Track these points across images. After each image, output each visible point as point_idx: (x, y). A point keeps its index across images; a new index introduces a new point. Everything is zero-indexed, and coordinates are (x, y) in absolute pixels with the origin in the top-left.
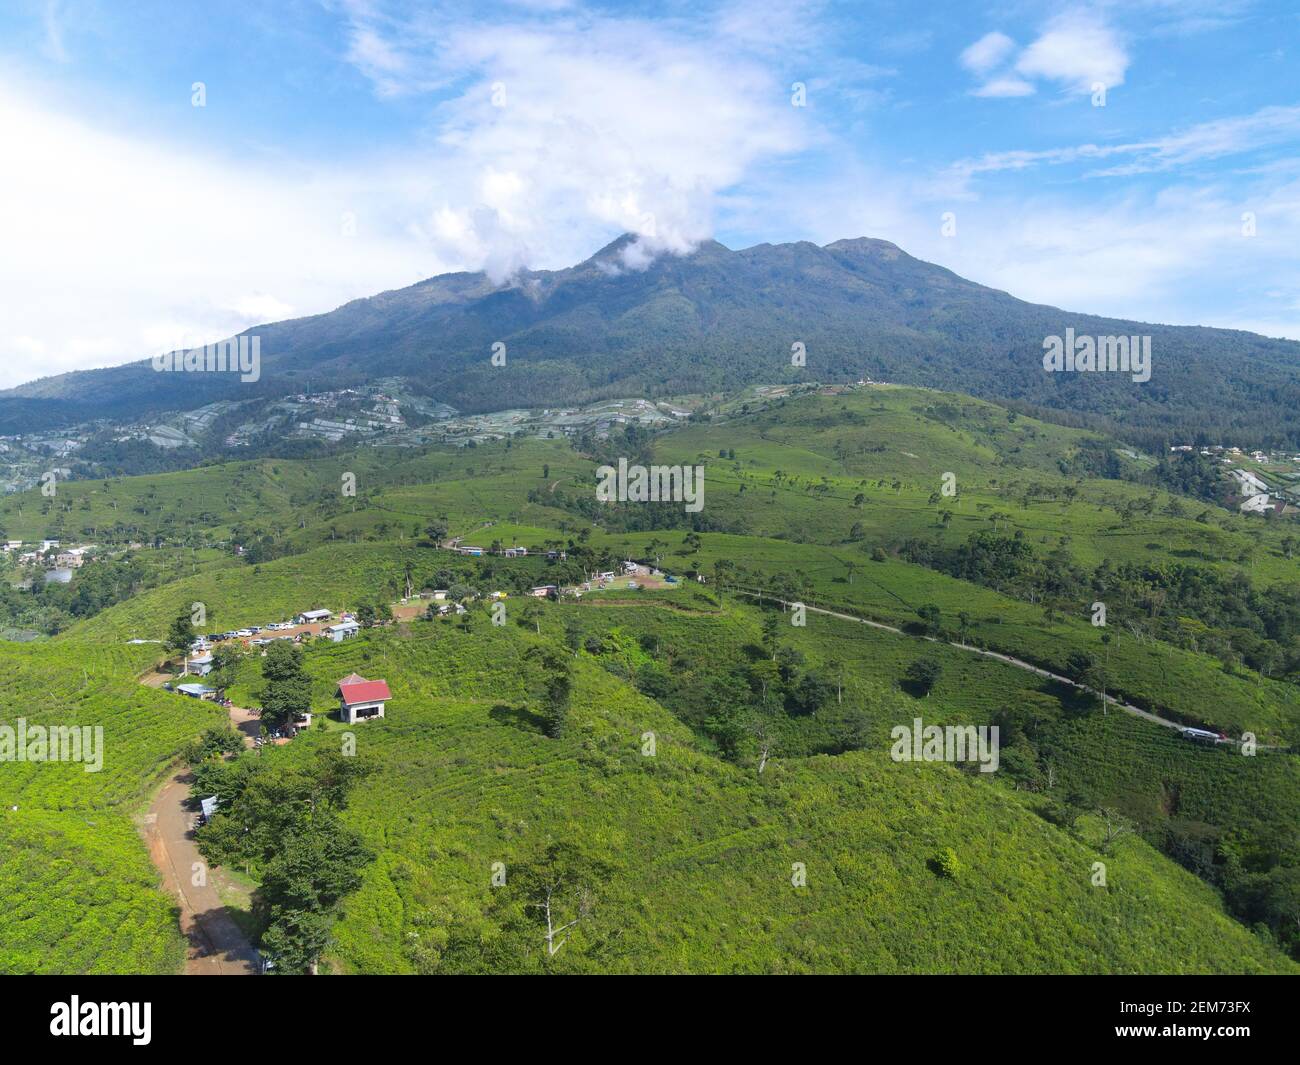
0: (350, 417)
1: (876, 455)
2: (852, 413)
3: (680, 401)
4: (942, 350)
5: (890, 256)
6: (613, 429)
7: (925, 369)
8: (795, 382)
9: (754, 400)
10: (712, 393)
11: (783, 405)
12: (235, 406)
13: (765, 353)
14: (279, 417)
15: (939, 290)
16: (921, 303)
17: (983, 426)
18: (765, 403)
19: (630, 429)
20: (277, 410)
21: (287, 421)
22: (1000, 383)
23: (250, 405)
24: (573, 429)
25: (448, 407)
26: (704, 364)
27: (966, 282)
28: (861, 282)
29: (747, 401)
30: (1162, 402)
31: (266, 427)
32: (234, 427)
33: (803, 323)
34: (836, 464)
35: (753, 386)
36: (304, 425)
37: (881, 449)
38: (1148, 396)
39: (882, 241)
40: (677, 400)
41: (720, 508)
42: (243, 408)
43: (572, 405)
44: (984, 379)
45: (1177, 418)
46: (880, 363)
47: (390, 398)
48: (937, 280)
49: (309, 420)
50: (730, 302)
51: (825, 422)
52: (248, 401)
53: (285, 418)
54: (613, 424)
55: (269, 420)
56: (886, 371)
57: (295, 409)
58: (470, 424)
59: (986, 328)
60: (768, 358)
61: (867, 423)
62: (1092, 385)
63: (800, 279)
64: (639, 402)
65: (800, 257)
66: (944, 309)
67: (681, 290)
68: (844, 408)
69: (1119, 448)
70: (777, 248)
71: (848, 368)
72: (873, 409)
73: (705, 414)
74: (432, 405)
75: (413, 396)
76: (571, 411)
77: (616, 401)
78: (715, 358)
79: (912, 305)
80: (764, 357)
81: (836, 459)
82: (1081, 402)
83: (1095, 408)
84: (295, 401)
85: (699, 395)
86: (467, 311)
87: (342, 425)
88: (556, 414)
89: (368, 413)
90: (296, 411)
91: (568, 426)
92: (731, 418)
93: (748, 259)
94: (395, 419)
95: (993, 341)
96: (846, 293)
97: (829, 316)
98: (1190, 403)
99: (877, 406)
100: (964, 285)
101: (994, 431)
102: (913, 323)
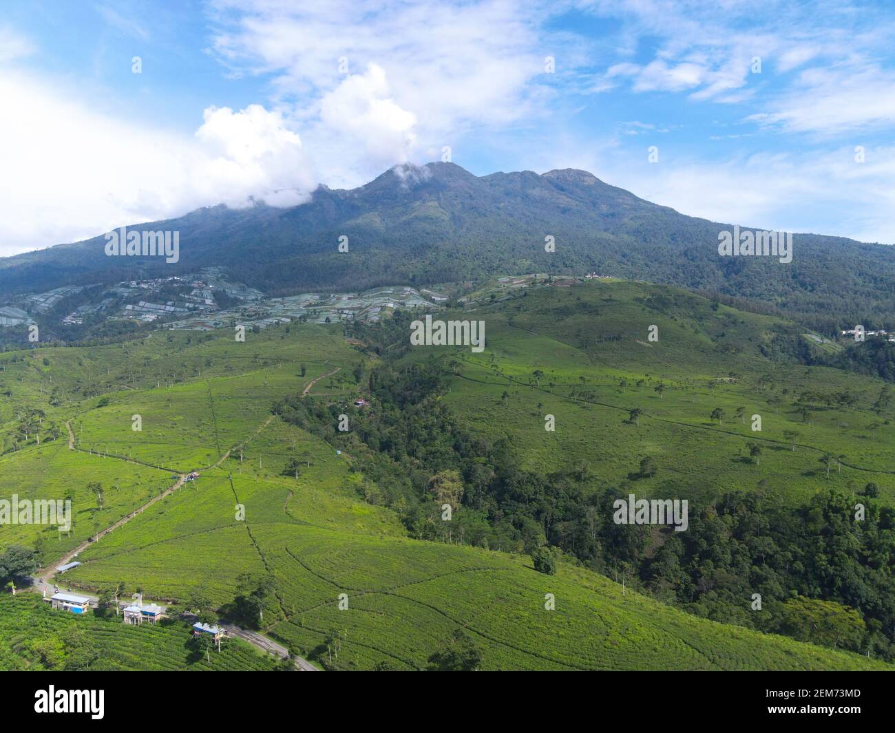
0: (171, 300)
1: (614, 344)
2: (586, 304)
3: (438, 288)
4: (635, 250)
5: (590, 182)
6: (384, 313)
7: (624, 263)
8: (527, 273)
9: (499, 289)
10: (463, 282)
11: (525, 295)
12: (77, 290)
13: (503, 250)
14: (111, 299)
15: (625, 206)
16: (613, 215)
17: (692, 314)
18: (509, 293)
19: (397, 313)
20: (110, 294)
21: (117, 303)
22: (682, 275)
23: (90, 289)
24: (351, 312)
25: (256, 291)
26: (457, 258)
27: (642, 200)
28: (569, 200)
29: (494, 289)
30: (811, 291)
31: (98, 308)
32: (75, 308)
33: (530, 229)
34: (580, 353)
35: (496, 277)
36: (129, 307)
37: (618, 338)
38: (798, 286)
39: (583, 171)
40: (437, 287)
41: (482, 420)
42: (85, 292)
43: (353, 290)
44: (669, 272)
45: (829, 305)
46: (590, 259)
47: (206, 284)
48: (623, 199)
49: (135, 303)
50: (475, 213)
51: (563, 312)
52: (89, 287)
53: (117, 299)
54: (383, 308)
55: (103, 302)
56: (595, 265)
57: (125, 293)
58: (269, 306)
59: (664, 234)
60: (506, 254)
61: (600, 312)
62: (755, 278)
63: (526, 197)
64: (405, 289)
65: (525, 182)
66: (631, 219)
67: (439, 204)
68: (578, 299)
69: (806, 333)
70: (508, 175)
71: (567, 263)
72: (604, 300)
73: (459, 301)
74: (243, 290)
75: (229, 282)
76: (351, 295)
77: (387, 288)
78: (465, 254)
79: (607, 216)
80: (503, 253)
81: (579, 348)
82: (748, 291)
83: (760, 295)
84: (128, 287)
85: (454, 283)
86: (281, 217)
87: (163, 307)
88: (339, 299)
89: (186, 296)
90: (126, 295)
91: (347, 309)
92: (481, 305)
93: (488, 183)
94: (208, 302)
95: (669, 243)
96: (558, 207)
97: (548, 223)
98: (833, 292)
99: (606, 296)
100: (641, 203)
101: (701, 318)
102: (609, 229)
